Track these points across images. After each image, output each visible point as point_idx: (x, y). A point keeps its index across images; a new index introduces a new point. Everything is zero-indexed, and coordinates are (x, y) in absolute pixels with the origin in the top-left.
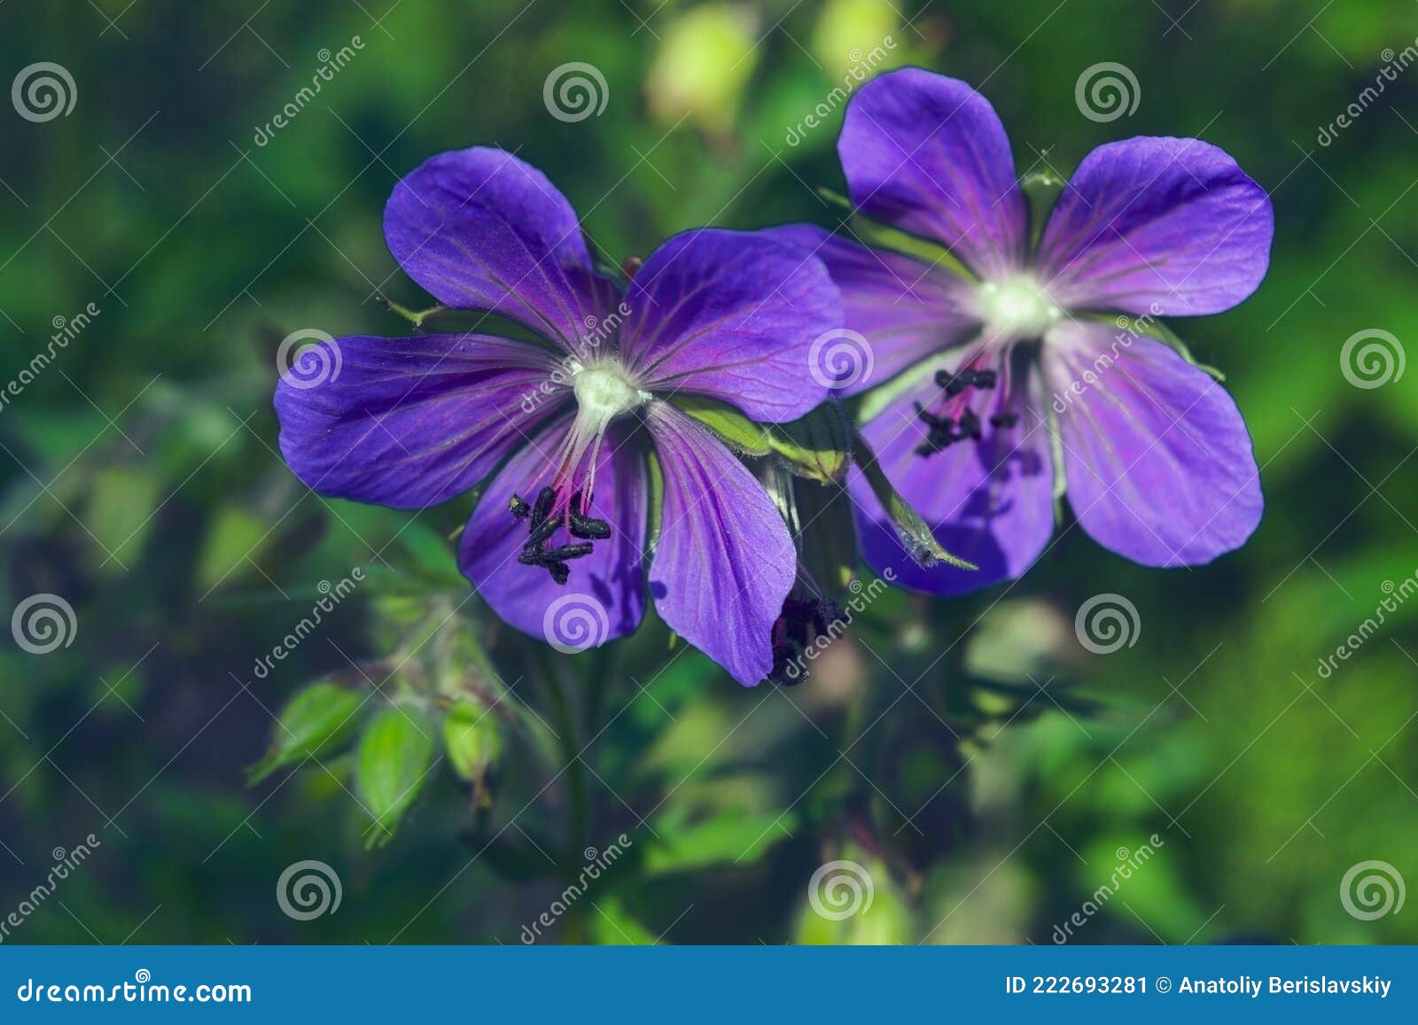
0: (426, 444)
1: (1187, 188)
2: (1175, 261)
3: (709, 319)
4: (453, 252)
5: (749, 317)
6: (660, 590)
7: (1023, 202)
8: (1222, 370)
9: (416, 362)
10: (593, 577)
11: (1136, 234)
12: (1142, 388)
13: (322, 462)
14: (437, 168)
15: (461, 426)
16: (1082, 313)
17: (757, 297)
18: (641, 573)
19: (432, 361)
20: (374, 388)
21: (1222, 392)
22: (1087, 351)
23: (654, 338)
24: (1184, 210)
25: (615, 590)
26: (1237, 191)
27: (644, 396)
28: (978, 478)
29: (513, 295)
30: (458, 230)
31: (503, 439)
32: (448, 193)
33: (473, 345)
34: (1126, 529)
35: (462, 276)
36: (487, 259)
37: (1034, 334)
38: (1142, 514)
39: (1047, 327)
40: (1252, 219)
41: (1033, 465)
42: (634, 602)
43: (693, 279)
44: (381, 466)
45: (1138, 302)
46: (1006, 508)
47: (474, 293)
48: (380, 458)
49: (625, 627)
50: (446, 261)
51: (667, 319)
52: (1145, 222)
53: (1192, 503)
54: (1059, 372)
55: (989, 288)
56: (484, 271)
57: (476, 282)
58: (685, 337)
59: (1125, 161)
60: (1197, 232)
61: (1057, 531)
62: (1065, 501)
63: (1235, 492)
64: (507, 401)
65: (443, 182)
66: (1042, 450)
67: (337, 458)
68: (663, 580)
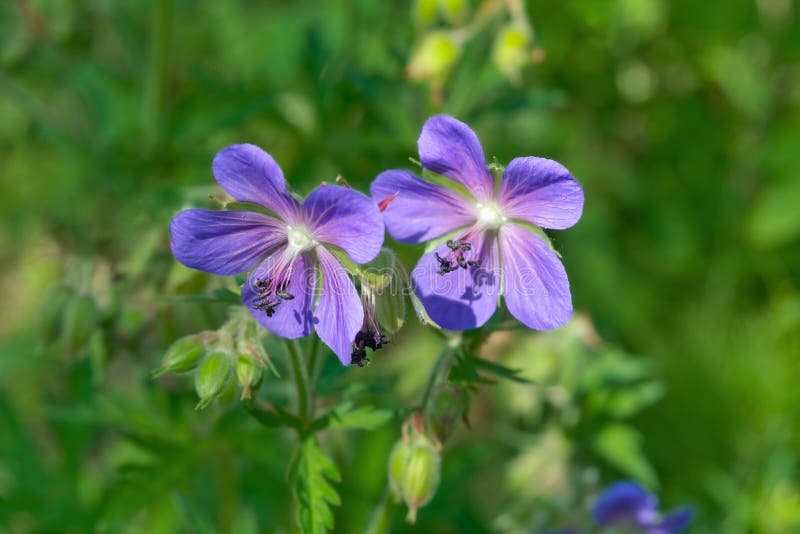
0: (228, 252)
1: (551, 178)
2: (549, 206)
3: (337, 218)
4: (238, 179)
5: (351, 220)
6: (317, 321)
7: (491, 174)
8: (561, 253)
9: (224, 220)
10: (295, 311)
11: (535, 192)
12: (534, 255)
13: (186, 255)
14: (233, 150)
15: (244, 245)
16: (515, 220)
17: (354, 213)
18: (310, 314)
19: (230, 220)
20: (206, 229)
21: (560, 262)
22: (515, 237)
23: (318, 221)
24: (552, 186)
25: (302, 317)
26: (571, 183)
27: (315, 242)
28: (470, 282)
29: (265, 199)
30: (242, 172)
31: (261, 252)
32: (236, 159)
33: (248, 216)
34: (523, 311)
35: (244, 190)
36: (254, 184)
37: (496, 227)
38: (531, 307)
39: (501, 225)
40: (575, 194)
41: (491, 281)
42: (308, 325)
43: (329, 203)
44: (210, 259)
45: (536, 220)
46: (479, 297)
47: (248, 196)
48: (209, 256)
49: (305, 333)
50: (237, 183)
51: (322, 215)
52: (537, 188)
53: (549, 305)
54: (505, 244)
55: (479, 205)
56: (254, 189)
57: (249, 192)
58: (330, 222)
59: (526, 165)
60: (557, 196)
61: (497, 309)
62: (503, 299)
63: (562, 303)
64: (262, 237)
65: (235, 154)
66: (496, 274)
67: (191, 254)
68: (319, 317)
